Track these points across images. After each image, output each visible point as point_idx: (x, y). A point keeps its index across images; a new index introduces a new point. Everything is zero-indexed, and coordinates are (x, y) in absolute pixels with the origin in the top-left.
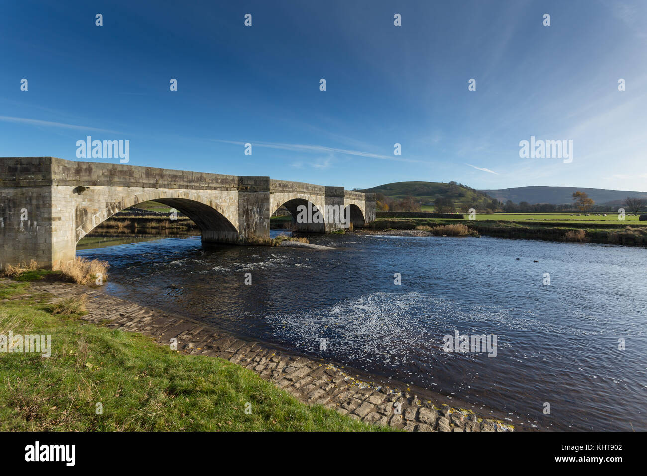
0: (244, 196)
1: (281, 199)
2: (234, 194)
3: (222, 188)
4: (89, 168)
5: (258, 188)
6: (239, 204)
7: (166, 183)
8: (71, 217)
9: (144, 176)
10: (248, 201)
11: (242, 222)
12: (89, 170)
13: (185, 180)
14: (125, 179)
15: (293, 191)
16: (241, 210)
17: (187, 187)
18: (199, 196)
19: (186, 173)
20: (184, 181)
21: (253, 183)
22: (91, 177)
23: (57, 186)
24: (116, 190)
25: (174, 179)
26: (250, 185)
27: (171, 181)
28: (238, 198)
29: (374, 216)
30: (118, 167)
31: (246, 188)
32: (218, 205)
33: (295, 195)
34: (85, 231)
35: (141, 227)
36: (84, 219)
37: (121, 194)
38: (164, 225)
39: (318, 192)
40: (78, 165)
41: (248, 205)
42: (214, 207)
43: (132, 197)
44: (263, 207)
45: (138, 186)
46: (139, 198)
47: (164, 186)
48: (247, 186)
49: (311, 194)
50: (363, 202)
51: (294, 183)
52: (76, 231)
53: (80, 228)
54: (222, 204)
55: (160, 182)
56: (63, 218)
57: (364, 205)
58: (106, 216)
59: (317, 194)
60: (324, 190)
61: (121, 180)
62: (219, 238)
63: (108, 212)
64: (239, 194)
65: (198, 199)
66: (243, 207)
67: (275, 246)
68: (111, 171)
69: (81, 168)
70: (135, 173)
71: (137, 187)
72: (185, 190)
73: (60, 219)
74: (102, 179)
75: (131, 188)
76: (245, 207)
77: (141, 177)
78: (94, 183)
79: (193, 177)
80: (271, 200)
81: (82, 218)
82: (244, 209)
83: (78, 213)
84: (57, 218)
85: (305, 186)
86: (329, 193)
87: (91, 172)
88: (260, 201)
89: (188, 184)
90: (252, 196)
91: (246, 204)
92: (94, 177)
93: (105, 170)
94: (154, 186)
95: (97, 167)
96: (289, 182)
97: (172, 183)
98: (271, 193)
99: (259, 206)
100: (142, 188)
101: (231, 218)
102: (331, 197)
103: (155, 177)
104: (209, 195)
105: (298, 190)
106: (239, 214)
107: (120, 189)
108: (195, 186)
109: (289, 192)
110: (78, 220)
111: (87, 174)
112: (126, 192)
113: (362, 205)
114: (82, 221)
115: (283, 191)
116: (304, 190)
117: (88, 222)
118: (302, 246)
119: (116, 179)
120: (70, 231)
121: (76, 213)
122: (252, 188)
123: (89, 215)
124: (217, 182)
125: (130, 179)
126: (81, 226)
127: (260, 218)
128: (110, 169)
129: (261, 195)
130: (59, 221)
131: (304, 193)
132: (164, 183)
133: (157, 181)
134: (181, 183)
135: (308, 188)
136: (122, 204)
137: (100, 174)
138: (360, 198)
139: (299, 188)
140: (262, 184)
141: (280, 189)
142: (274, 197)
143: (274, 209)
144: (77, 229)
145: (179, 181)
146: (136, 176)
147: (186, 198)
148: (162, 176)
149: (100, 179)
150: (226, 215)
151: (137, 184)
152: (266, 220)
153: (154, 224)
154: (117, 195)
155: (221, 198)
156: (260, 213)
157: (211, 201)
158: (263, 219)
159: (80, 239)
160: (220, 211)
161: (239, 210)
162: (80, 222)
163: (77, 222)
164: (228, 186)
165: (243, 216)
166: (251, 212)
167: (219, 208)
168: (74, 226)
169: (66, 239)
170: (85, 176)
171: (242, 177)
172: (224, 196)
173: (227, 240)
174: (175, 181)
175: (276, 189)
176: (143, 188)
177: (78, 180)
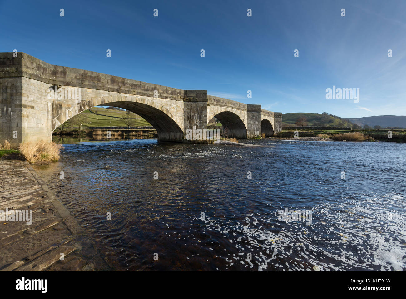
0: (188, 105)
1: (215, 110)
2: (181, 103)
3: (171, 98)
4: (64, 71)
5: (198, 99)
6: (184, 111)
7: (127, 89)
8: (47, 109)
9: (109, 82)
10: (191, 109)
11: (186, 125)
12: (63, 73)
13: (143, 88)
14: (94, 83)
15: (224, 105)
16: (186, 116)
17: (143, 94)
18: (153, 103)
19: (143, 84)
20: (141, 89)
21: (195, 95)
22: (65, 79)
23: (30, 79)
24: (86, 91)
25: (134, 87)
26: (192, 96)
27: (131, 89)
28: (183, 106)
29: (281, 129)
30: (89, 73)
31: (190, 99)
32: (168, 111)
33: (225, 109)
34: (60, 122)
35: (127, 135)
36: (60, 112)
37: (90, 95)
38: (140, 134)
39: (242, 108)
40: (55, 68)
41: (191, 112)
42: (165, 112)
43: (100, 98)
44: (202, 114)
45: (105, 89)
46: (105, 100)
47: (125, 92)
48: (190, 98)
49: (237, 109)
50: (273, 118)
51: (225, 99)
52: (53, 121)
53: (55, 119)
54: (171, 110)
55: (123, 88)
56: (36, 108)
57: (274, 121)
58: (77, 111)
59: (241, 110)
60: (246, 107)
61: (91, 84)
62: (170, 138)
63: (79, 108)
64: (184, 104)
65: (152, 105)
66: (187, 113)
67: (212, 143)
68: (82, 75)
69: (57, 70)
70: (102, 79)
71: (103, 90)
72: (142, 97)
73: (33, 108)
74: (75, 81)
75: (99, 91)
76: (188, 114)
77: (107, 83)
78: (68, 84)
79: (149, 87)
80: (208, 111)
81: (58, 111)
82: (188, 115)
83: (54, 107)
84: (29, 106)
85: (233, 103)
86: (250, 109)
87: (66, 75)
88: (200, 109)
89: (145, 92)
90: (194, 105)
91: (189, 111)
92: (68, 79)
93: (77, 74)
94: (118, 91)
95: (71, 71)
96: (221, 99)
97: (132, 90)
98: (209, 105)
99: (199, 113)
100: (107, 92)
101: (178, 121)
102: (252, 112)
103: (118, 84)
104: (161, 102)
105: (228, 105)
106: (184, 119)
107: (90, 90)
108: (150, 94)
109: (221, 106)
110: (54, 112)
111: (63, 76)
112: (95, 94)
113: (272, 120)
114: (58, 114)
115: (217, 105)
116: (232, 106)
117: (62, 114)
118: (233, 144)
119: (87, 83)
120: (46, 121)
121: (53, 107)
122: (194, 99)
123: (63, 109)
124: (167, 92)
125: (98, 83)
126: (56, 118)
127: (200, 123)
128: (82, 73)
129: (201, 104)
130: (32, 110)
131: (232, 108)
132: (125, 89)
133: (120, 87)
134: (139, 91)
135: (235, 105)
136: (91, 103)
137: (74, 77)
138: (271, 115)
139: (229, 103)
140: (202, 96)
141: (215, 103)
142: (210, 109)
143: (210, 118)
144: (53, 120)
145: (137, 89)
146: (103, 82)
147: (142, 103)
148: (124, 84)
149: (73, 81)
150: (174, 119)
151: (103, 88)
152: (204, 124)
153: (134, 133)
154: (88, 95)
155: (170, 105)
156: (200, 118)
157: (162, 107)
158: (202, 123)
159: (55, 128)
160: (170, 116)
161: (184, 116)
162: (55, 115)
163: (53, 114)
164: (176, 97)
165: (187, 121)
166: (193, 117)
167: (169, 113)
168: (50, 117)
169: (40, 126)
170: (60, 77)
171: (187, 90)
172: (173, 104)
173: (175, 139)
174: (134, 89)
175: (212, 102)
176: (109, 91)
177: (55, 80)
